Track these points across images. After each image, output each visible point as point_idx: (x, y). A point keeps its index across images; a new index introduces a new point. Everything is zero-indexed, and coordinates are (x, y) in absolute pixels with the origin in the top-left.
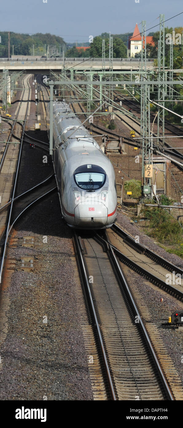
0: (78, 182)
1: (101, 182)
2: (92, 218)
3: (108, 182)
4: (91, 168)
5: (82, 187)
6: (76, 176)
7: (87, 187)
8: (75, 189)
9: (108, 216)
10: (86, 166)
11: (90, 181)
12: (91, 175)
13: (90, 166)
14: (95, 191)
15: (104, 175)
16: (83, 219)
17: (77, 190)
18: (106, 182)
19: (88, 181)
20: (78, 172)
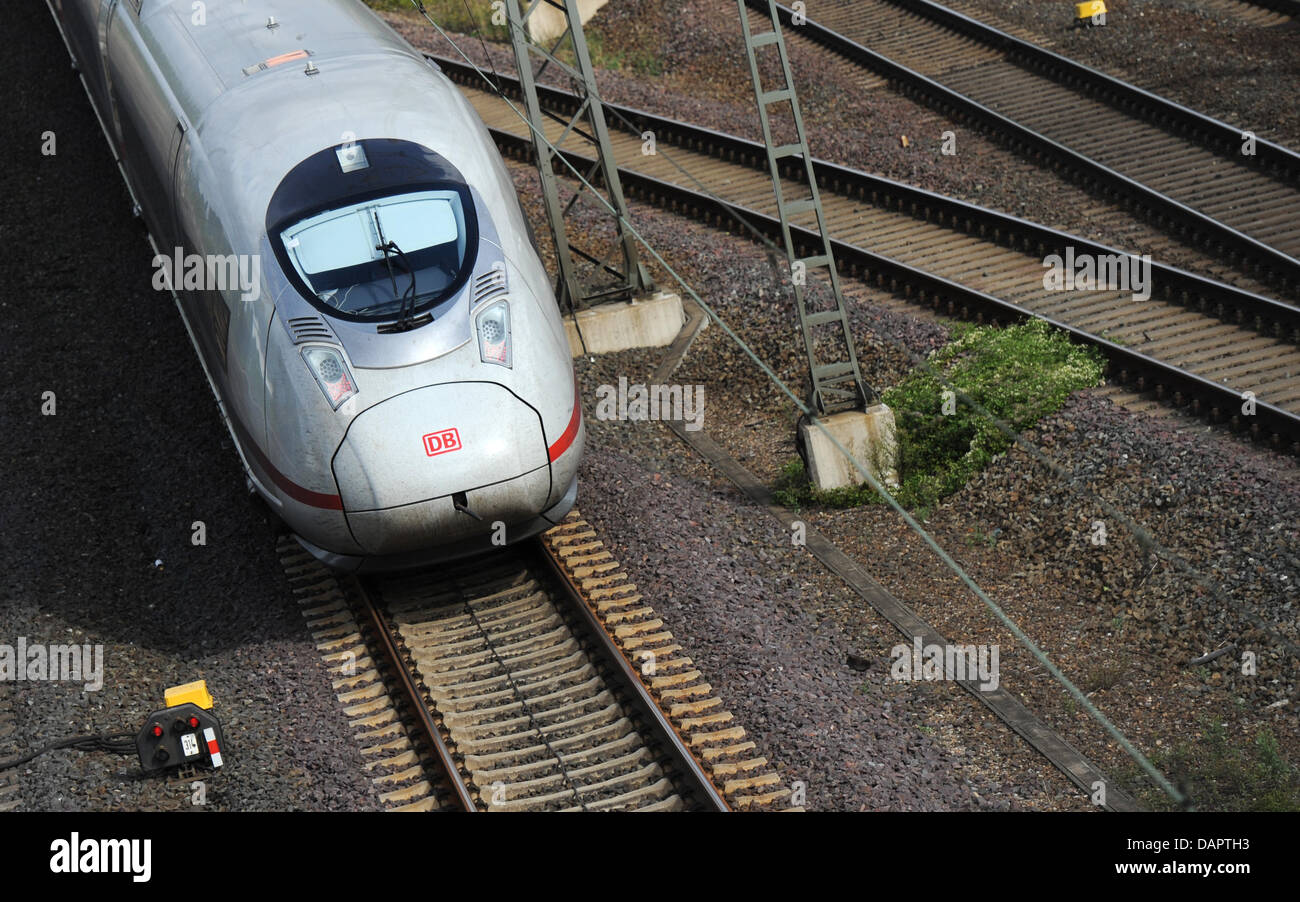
0: (310, 277)
1: (452, 246)
2: (460, 498)
3: (496, 238)
4: (363, 159)
5: (338, 307)
6: (291, 240)
7: (374, 297)
8: (305, 330)
9: (552, 453)
10: (329, 156)
11: (381, 255)
12: (381, 212)
13: (355, 150)
14: (430, 319)
15: (453, 194)
16: (403, 517)
17: (322, 335)
18: (483, 239)
19: (369, 259)
20: (292, 211)
